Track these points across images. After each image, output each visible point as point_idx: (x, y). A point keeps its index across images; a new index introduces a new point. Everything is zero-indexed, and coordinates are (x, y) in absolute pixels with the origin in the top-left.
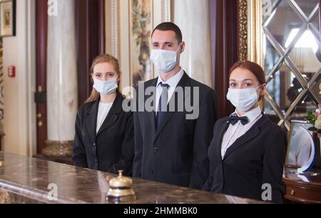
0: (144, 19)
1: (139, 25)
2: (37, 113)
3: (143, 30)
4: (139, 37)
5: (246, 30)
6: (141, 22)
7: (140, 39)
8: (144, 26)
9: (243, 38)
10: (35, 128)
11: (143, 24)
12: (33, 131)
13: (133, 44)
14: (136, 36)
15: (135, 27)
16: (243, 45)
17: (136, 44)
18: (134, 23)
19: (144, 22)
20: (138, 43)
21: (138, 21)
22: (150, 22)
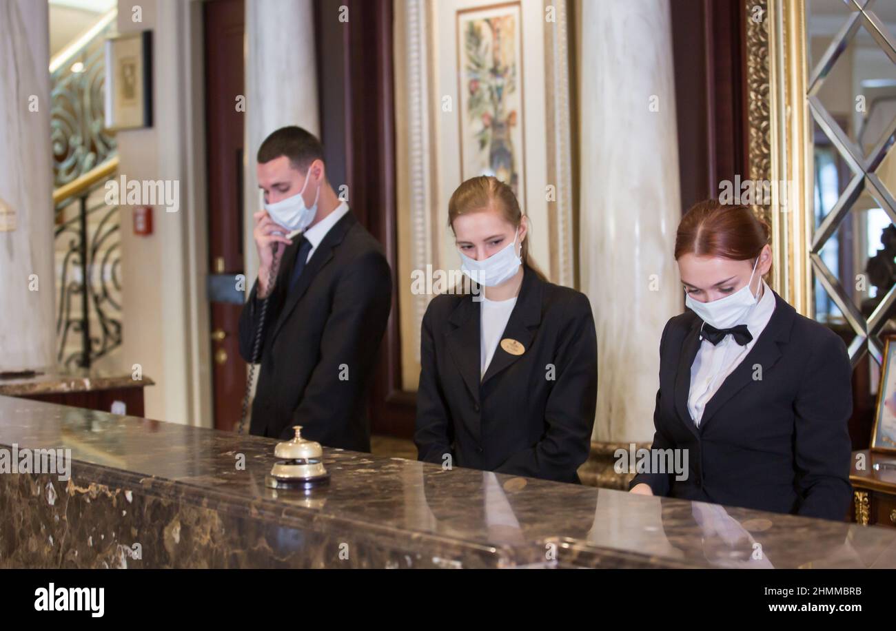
0: (499, 82)
1: (487, 96)
2: (213, 329)
3: (496, 109)
4: (486, 127)
5: (765, 106)
6: (490, 88)
7: (489, 132)
8: (500, 99)
9: (758, 129)
10: (207, 369)
11: (497, 95)
12: (201, 375)
13: (471, 146)
14: (478, 125)
15: (475, 102)
16: (758, 146)
17: (477, 146)
18: (472, 93)
19: (499, 89)
20: (483, 144)
21: (484, 86)
22: (513, 89)
